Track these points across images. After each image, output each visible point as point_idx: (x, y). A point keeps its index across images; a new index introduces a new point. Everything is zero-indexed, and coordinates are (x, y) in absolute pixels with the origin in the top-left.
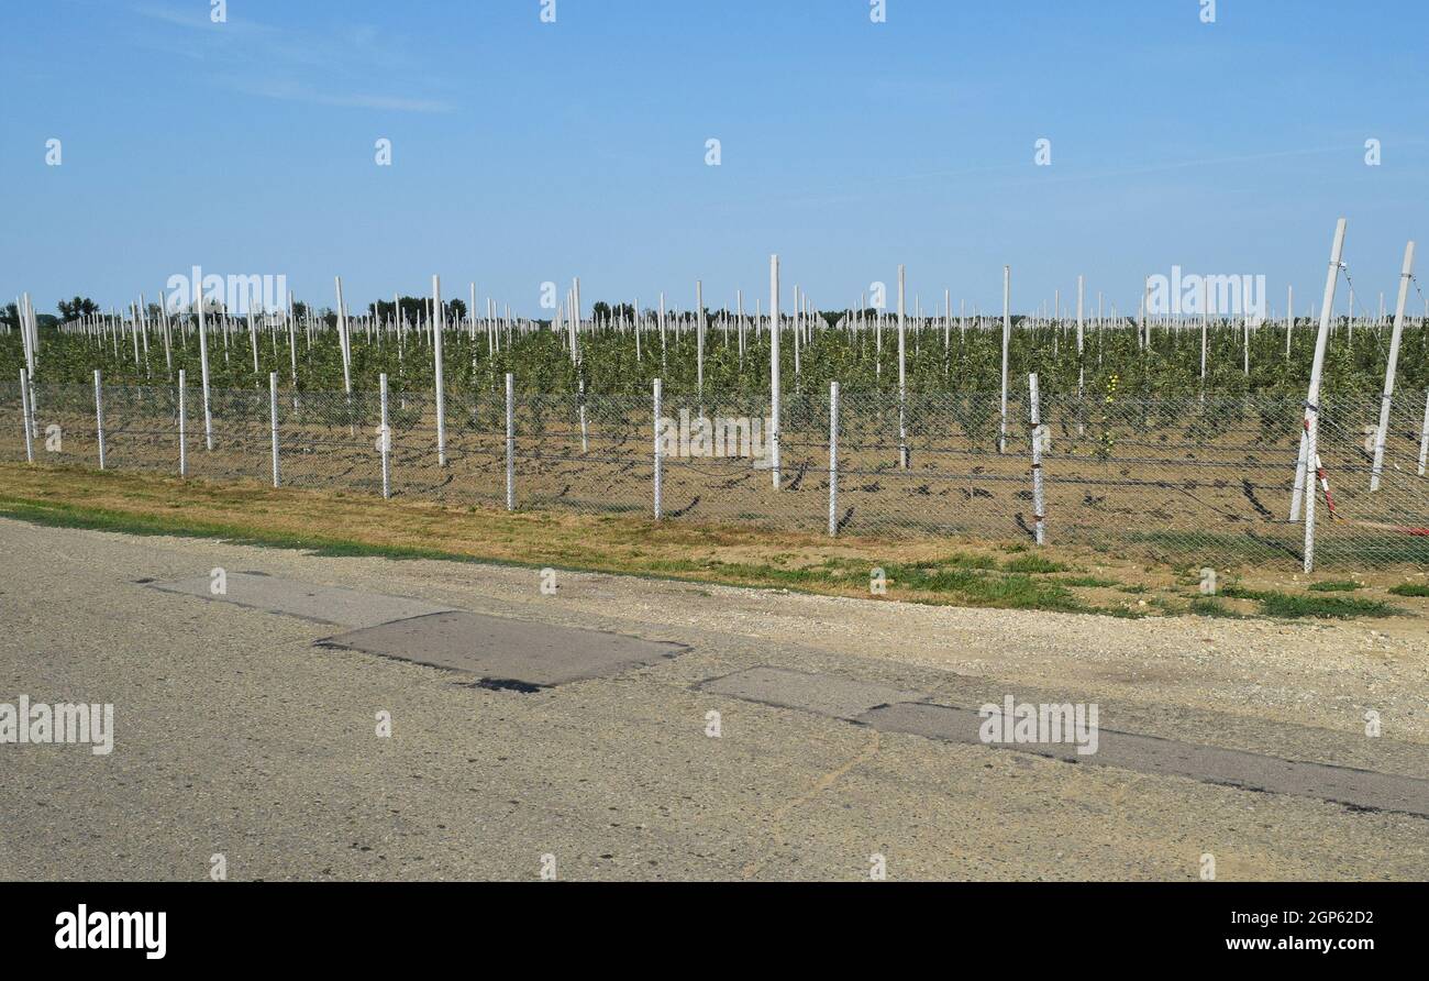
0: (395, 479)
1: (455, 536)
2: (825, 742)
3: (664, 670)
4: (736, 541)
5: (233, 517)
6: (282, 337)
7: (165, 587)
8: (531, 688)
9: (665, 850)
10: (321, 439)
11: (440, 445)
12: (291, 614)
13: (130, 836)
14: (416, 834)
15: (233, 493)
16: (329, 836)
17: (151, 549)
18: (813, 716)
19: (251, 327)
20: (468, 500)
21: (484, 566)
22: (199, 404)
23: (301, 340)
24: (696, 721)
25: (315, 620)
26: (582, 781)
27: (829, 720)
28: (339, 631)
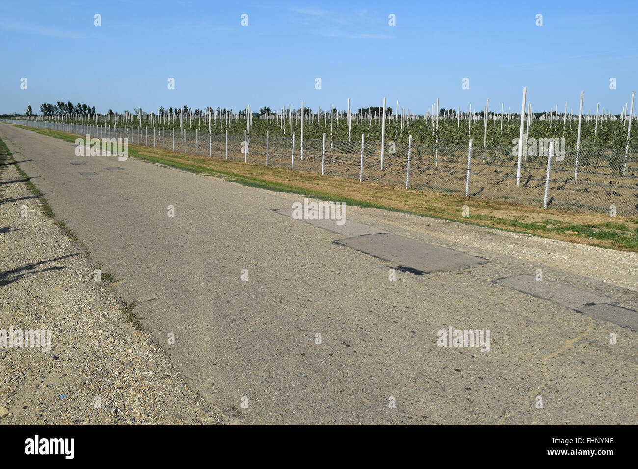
0: (364, 174)
1: (386, 198)
2: (565, 321)
3: (478, 271)
4: (501, 208)
5: (308, 186)
6: (328, 121)
7: (282, 213)
8: (419, 273)
9: (487, 372)
10: (339, 158)
11: (382, 162)
12: (325, 228)
13: (257, 322)
14: (369, 342)
15: (308, 176)
16: (333, 336)
17: (278, 197)
18: (555, 305)
19: (319, 117)
20: (392, 184)
21: (399, 213)
22: (299, 144)
23: (335, 121)
24: (496, 299)
25: (333, 232)
26: (444, 325)
27: (564, 308)
28: (343, 238)
